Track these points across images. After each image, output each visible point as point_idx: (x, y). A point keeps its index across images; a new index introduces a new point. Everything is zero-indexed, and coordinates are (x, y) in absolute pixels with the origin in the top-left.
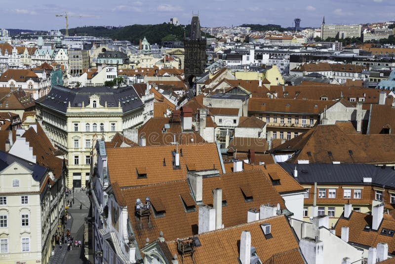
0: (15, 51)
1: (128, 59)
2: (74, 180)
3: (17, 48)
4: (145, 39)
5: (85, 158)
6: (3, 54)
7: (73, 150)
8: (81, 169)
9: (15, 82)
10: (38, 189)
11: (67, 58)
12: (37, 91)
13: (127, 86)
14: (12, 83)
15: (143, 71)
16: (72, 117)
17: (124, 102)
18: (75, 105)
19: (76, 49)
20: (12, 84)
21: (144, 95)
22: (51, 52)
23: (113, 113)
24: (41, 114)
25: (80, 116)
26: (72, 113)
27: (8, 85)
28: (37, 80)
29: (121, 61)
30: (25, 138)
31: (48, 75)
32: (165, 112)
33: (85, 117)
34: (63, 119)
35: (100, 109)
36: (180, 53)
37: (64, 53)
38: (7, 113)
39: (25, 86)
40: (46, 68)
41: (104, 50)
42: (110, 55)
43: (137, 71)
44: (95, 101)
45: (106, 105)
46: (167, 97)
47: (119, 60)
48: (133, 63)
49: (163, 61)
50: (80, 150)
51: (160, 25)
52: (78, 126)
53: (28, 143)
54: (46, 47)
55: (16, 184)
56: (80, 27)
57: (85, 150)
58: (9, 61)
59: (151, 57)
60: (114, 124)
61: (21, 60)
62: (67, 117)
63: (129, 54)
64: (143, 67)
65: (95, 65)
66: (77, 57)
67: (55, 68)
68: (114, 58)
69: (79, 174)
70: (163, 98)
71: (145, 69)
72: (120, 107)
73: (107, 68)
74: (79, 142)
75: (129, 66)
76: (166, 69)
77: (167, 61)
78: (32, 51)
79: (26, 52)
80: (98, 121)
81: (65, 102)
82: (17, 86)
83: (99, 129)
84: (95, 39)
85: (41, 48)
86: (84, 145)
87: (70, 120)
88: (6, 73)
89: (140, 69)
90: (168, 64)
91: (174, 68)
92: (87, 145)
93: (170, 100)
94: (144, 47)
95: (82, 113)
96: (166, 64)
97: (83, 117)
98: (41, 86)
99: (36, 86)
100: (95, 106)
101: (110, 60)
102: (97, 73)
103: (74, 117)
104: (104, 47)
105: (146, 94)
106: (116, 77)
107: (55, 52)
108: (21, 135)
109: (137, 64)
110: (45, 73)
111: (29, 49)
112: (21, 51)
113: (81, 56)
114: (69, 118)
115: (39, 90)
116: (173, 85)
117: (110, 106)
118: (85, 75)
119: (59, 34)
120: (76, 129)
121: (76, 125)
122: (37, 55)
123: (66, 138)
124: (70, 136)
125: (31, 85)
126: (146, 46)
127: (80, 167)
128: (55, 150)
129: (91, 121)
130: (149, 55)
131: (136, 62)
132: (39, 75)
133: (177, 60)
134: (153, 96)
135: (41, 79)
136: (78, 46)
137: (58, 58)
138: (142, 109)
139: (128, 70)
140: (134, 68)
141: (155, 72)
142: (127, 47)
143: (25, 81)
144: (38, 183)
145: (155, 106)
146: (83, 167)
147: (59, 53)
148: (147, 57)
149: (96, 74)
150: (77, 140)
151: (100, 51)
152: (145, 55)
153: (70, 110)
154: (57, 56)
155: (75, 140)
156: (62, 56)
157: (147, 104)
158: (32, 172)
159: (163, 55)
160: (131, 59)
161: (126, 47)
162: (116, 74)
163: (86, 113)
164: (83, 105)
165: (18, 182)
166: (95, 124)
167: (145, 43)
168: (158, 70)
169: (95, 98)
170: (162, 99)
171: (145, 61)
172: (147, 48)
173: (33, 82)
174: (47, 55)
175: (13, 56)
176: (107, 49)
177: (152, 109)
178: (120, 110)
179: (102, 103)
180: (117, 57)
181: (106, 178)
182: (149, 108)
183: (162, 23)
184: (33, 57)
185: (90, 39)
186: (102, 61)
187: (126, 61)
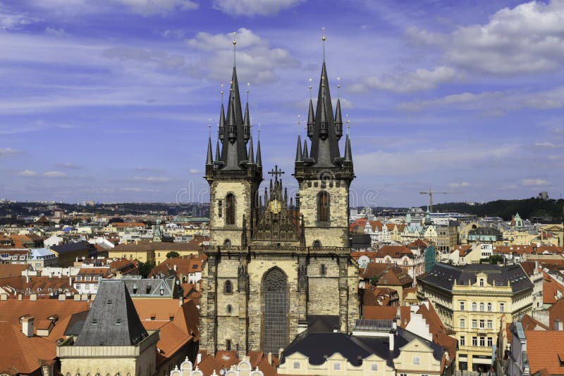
0: (385, 227)
1: (501, 236)
2: (460, 362)
3: (387, 225)
4: (517, 215)
5: (472, 339)
6: (374, 231)
7: (459, 330)
8: (468, 351)
9: (390, 258)
10: (438, 369)
11: (436, 235)
12: (412, 268)
13: (514, 264)
14: (388, 258)
15: (518, 249)
16: (458, 295)
17: (513, 281)
18: (461, 283)
19: (443, 226)
20: (388, 260)
21: (533, 274)
22: (421, 229)
23: (502, 293)
24: (423, 290)
25: (467, 294)
26: (458, 291)
27: (384, 261)
28: (412, 256)
29: (494, 238)
30: (421, 315)
31: (422, 252)
32: (555, 294)
33: (472, 295)
34: (449, 297)
35: (487, 288)
36: (557, 229)
37: (433, 230)
38: (386, 289)
39: (400, 262)
40: (419, 244)
41: (474, 226)
42: (482, 231)
43: (512, 248)
44: (482, 280)
45: (494, 283)
46: (554, 277)
47: (492, 237)
48: (507, 240)
49: (539, 238)
50: (465, 330)
51: (528, 200)
52: (464, 305)
53: (425, 320)
54: (414, 224)
55: (417, 362)
56: (441, 203)
57: (472, 331)
58: (379, 238)
59: (526, 233)
60: (502, 304)
61: (390, 236)
62: (453, 295)
63: (502, 230)
64: (517, 244)
65: (466, 242)
66: (444, 233)
67: (428, 245)
68: (486, 235)
69: (466, 356)
70: (550, 278)
71: (521, 247)
72: (509, 286)
73: (482, 245)
74: (465, 321)
75: (503, 243)
76: (544, 247)
77: (545, 238)
78: (401, 228)
79: (396, 229)
80: (486, 300)
81: (450, 280)
82: (392, 262)
83: (486, 309)
84: (459, 215)
85: (409, 224)
86: (471, 325)
87: (455, 298)
88: (382, 249)
89: (515, 247)
90: (546, 242)
91: (553, 245)
92: (473, 326)
93: (558, 281)
94: (517, 223)
95: (469, 292)
96: (544, 241)
97: (469, 295)
98: (416, 263)
99: (411, 262)
100: (482, 284)
101: (482, 237)
102: (471, 250)
103: (460, 295)
104: (474, 223)
105: (534, 273)
106: (492, 255)
107: (424, 228)
108: (416, 312)
109: (511, 241)
110: (419, 250)
111: (398, 226)
112: (390, 228)
113: (447, 233)
114: (454, 296)
115: (414, 266)
116: (557, 264)
117: (498, 285)
118: (457, 252)
119: (420, 210)
120: (462, 307)
121: (462, 303)
122: (406, 232)
123: (451, 316)
124: (455, 315)
125: (406, 260)
126: (519, 222)
127: (466, 348)
128: (445, 328)
129: (478, 300)
130: (524, 231)
131: (510, 239)
132: (414, 252)
133: (556, 236)
134: (541, 276)
135: (416, 255)
136: (444, 223)
137: (427, 235)
138: (531, 290)
139: (501, 247)
140: (509, 245)
141: (533, 249)
142: (499, 224)
143: (401, 257)
144: (439, 363)
145: (544, 286)
146: (470, 349)
147: (428, 230)
148: (522, 233)
149: (469, 251)
150: (463, 320)
151: (469, 227)
152: (519, 231)
153: (456, 288)
154: (427, 232)
155: (461, 320)
156: (431, 233)
157: (536, 285)
158: (433, 350)
159: (540, 232)
160: (504, 236)
161: (497, 224)
162: (491, 251)
163: (473, 291)
164: (470, 283)
165: (418, 360)
166: (474, 303)
167: (517, 219)
168: (536, 247)
169: (482, 276)
170: (549, 280)
171: (519, 238)
172: (519, 225)
173: (408, 259)
174: (416, 232)
175: (383, 233)
176: (478, 226)
177: (541, 289)
178: (509, 290)
179: (490, 282)
180: (489, 234)
181: (526, 362)
182: (538, 288)
183: (530, 198)
184: (402, 234)
185: (454, 216)
186: (474, 238)
187: (500, 238)
